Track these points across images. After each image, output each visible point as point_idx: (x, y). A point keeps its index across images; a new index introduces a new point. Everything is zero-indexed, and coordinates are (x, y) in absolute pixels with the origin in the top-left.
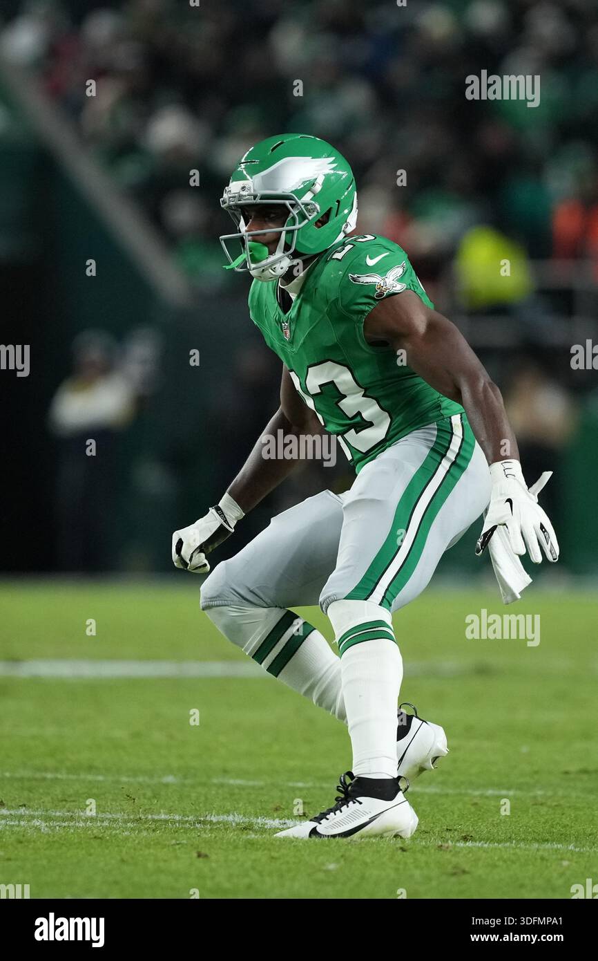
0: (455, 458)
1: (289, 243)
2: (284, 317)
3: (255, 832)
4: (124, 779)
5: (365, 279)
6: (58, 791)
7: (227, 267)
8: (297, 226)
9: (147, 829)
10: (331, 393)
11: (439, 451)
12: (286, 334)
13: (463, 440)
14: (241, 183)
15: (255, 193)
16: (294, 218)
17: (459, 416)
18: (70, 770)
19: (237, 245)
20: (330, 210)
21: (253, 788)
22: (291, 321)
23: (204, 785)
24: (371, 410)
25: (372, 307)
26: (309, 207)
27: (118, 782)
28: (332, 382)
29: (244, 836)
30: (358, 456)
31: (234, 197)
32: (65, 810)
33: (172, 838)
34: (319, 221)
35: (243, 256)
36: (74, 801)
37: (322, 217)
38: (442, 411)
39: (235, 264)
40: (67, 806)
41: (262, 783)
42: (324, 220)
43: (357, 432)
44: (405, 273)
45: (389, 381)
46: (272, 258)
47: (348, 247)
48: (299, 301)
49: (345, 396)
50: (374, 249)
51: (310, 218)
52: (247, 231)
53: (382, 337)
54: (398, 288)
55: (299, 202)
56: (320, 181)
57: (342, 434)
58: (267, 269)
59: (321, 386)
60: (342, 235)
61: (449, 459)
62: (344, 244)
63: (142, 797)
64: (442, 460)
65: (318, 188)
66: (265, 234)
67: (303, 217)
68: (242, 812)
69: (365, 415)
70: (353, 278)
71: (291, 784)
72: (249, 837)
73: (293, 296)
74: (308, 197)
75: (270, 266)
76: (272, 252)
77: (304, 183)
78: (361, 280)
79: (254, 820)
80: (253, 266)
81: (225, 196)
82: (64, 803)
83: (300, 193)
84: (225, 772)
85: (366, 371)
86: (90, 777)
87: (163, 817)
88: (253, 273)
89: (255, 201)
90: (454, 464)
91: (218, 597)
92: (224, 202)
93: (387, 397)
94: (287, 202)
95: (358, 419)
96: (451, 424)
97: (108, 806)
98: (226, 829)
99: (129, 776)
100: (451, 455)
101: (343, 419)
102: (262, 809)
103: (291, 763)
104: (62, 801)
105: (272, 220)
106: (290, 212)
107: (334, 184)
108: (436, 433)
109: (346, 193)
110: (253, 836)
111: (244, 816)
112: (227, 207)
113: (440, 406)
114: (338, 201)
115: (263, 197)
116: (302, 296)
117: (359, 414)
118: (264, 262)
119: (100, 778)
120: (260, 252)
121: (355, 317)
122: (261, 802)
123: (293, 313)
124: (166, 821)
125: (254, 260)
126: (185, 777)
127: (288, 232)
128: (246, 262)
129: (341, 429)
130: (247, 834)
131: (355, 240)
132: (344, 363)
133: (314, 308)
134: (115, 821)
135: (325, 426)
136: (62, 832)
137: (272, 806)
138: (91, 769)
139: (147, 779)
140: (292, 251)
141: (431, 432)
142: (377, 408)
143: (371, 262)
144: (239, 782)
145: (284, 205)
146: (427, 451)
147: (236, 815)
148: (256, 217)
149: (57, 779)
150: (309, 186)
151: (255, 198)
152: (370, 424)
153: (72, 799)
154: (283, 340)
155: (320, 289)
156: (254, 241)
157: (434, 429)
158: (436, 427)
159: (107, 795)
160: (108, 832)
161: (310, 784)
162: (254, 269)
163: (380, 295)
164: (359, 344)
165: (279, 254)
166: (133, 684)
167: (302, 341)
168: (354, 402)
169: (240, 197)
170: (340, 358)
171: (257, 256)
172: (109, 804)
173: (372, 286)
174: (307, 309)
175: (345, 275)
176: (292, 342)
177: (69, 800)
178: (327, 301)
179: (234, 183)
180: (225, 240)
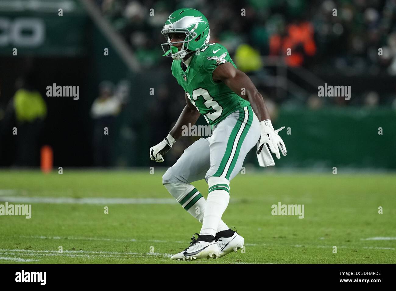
0: (247, 122)
1: (185, 46)
2: (184, 73)
3: (164, 258)
4: (117, 240)
5: (213, 58)
6: (93, 244)
7: (164, 55)
8: (189, 41)
9: (125, 258)
10: (201, 99)
11: (241, 120)
12: (185, 79)
13: (249, 115)
14: (169, 25)
15: (174, 29)
16: (187, 38)
17: (247, 107)
18: (98, 237)
19: (167, 47)
20: (200, 35)
21: (163, 243)
22: (187, 74)
23: (146, 242)
24: (215, 106)
25: (215, 68)
26: (193, 34)
27: (115, 241)
28: (202, 96)
29: (160, 260)
30: (211, 122)
31: (167, 30)
32: (96, 251)
33: (135, 261)
34: (196, 39)
35: (170, 51)
36: (100, 248)
37: (197, 38)
38: (241, 106)
39: (166, 54)
40: (97, 250)
41: (166, 241)
42: (198, 39)
43: (211, 114)
44: (226, 56)
45: (223, 95)
46: (180, 52)
47: (207, 47)
48: (189, 67)
49: (206, 101)
50: (215, 47)
51: (193, 38)
52: (171, 42)
53: (219, 79)
54: (224, 61)
55: (190, 32)
56: (197, 25)
57: (206, 114)
58: (178, 56)
59: (197, 97)
60: (204, 44)
61: (245, 123)
62: (205, 46)
63: (123, 246)
64: (242, 123)
65: (196, 27)
66: (177, 43)
67: (191, 37)
68: (159, 252)
69: (213, 107)
70: (208, 58)
71: (176, 242)
72: (161, 261)
73: (187, 66)
74: (192, 31)
75: (179, 55)
76: (179, 50)
77: (191, 25)
78: (211, 58)
79: (163, 255)
80: (173, 55)
81: (163, 30)
82: (96, 248)
83: (190, 29)
84: (153, 237)
85: (214, 91)
86: (105, 239)
87: (131, 253)
88: (173, 57)
89: (174, 32)
90: (246, 124)
91: (169, 180)
92: (163, 32)
93: (221, 100)
94: (185, 32)
95: (211, 109)
96: (244, 110)
97: (112, 250)
98: (154, 258)
99: (119, 239)
100: (245, 121)
101: (206, 108)
102: (167, 251)
103: (177, 234)
104: (95, 248)
105: (180, 39)
106: (186, 36)
107: (202, 26)
108: (239, 114)
109: (206, 29)
110: (163, 260)
111: (160, 253)
112: (164, 34)
113: (240, 104)
114: (203, 32)
115: (177, 30)
116: (190, 65)
117: (211, 107)
118: (177, 53)
119: (109, 240)
120: (175, 50)
121: (209, 72)
122: (166, 248)
123: (187, 71)
124: (132, 255)
125: (173, 53)
126: (139, 239)
127: (185, 43)
128: (170, 53)
129: (205, 112)
130: (161, 260)
131: (209, 45)
132: (206, 88)
133: (194, 70)
134: (114, 255)
135: (199, 112)
136: (95, 259)
137: (170, 249)
138: (105, 236)
139: (125, 240)
140: (187, 49)
141: (237, 114)
142: (218, 105)
143: (214, 52)
144: (158, 241)
145: (184, 33)
146: (236, 121)
147: (157, 253)
148: (174, 37)
149: (93, 240)
150: (193, 27)
151: (174, 30)
152: (215, 111)
153: (99, 247)
154: (184, 81)
155: (197, 63)
156: (173, 46)
157: (238, 112)
158: (239, 112)
159: (111, 246)
160: (112, 259)
161: (183, 242)
162: (173, 56)
163: (218, 64)
164: (210, 81)
165: (182, 50)
166: (121, 206)
167: (190, 82)
168: (210, 103)
169: (169, 30)
170: (204, 87)
171: (174, 51)
172: (112, 249)
173: (215, 61)
174: (192, 70)
175: (205, 57)
176: (187, 82)
177: (98, 247)
178: (199, 66)
179: (166, 25)
180: (163, 45)
